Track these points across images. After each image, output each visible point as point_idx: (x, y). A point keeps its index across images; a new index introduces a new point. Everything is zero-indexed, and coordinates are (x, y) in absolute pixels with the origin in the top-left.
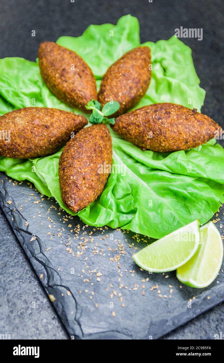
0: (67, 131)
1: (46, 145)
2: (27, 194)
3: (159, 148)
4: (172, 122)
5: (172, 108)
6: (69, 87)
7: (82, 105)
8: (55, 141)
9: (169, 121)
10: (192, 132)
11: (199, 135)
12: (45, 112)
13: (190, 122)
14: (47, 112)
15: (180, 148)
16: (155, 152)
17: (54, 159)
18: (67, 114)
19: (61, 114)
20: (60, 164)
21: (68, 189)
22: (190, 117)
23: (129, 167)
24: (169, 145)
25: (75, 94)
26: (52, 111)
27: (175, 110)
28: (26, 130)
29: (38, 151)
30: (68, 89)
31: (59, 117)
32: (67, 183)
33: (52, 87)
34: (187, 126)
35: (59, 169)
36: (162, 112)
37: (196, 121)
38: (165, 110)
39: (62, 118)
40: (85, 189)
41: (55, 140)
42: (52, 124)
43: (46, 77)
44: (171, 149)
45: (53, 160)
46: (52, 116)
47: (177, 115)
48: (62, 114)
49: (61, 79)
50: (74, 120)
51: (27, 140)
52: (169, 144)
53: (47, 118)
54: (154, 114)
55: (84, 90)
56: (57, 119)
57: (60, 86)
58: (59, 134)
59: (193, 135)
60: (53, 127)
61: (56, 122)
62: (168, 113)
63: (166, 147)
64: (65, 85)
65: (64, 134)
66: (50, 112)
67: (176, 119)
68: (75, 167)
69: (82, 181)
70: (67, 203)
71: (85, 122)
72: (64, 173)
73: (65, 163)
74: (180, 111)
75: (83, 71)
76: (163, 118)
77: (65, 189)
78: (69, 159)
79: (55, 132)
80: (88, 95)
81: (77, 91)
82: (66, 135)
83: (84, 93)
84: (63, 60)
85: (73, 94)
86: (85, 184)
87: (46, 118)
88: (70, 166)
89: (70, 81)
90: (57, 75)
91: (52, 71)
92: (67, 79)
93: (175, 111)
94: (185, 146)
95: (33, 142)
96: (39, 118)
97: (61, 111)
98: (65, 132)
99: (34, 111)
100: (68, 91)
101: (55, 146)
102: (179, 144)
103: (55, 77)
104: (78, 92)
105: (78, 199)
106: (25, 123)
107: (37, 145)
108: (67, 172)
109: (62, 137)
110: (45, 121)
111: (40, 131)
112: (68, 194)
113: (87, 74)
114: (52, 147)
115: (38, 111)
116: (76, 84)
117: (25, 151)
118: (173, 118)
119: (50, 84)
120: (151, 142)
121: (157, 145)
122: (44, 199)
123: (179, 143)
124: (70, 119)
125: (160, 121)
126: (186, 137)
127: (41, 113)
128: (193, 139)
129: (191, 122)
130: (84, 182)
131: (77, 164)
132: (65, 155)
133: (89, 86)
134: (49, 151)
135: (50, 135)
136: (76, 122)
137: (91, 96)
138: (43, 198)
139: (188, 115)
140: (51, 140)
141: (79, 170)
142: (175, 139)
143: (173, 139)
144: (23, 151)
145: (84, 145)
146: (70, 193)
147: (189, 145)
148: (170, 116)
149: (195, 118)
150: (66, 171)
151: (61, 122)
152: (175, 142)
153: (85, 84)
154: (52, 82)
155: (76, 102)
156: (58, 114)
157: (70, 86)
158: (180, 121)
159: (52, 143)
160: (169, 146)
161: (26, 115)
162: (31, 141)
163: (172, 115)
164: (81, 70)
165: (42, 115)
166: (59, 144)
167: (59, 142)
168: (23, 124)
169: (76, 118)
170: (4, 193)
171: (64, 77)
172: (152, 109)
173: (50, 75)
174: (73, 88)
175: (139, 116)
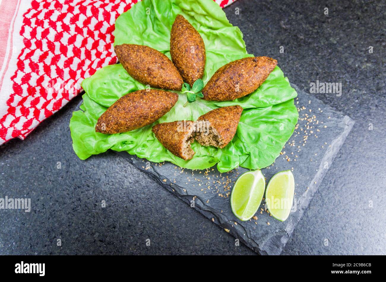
4: (247, 81)
5: (241, 69)
25: (167, 84)
30: (159, 82)
34: (258, 77)
36: (236, 77)
37: (261, 69)
47: (247, 73)
49: (151, 77)
54: (232, 80)
62: (241, 75)
64: (156, 80)
67: (249, 77)
74: (247, 69)
75: (163, 63)
76: (240, 81)
80: (176, 80)
81: (166, 81)
83: (173, 80)
84: (143, 60)
85: (164, 84)
89: (158, 76)
90: (146, 75)
91: (140, 73)
92: (155, 75)
93: (245, 71)
103: (145, 77)
104: (168, 82)
113: (166, 63)
116: (164, 77)
118: (246, 77)
125: (239, 84)
129: (259, 72)
133: (173, 73)
137: (178, 79)
139: (255, 68)
148: (244, 77)
149: (259, 67)
153: (170, 73)
158: (252, 76)
163: (244, 75)
164: (161, 63)
170: (157, 175)
171: (152, 75)
172: (227, 77)
173: (139, 76)
174: (163, 80)
175: (221, 87)
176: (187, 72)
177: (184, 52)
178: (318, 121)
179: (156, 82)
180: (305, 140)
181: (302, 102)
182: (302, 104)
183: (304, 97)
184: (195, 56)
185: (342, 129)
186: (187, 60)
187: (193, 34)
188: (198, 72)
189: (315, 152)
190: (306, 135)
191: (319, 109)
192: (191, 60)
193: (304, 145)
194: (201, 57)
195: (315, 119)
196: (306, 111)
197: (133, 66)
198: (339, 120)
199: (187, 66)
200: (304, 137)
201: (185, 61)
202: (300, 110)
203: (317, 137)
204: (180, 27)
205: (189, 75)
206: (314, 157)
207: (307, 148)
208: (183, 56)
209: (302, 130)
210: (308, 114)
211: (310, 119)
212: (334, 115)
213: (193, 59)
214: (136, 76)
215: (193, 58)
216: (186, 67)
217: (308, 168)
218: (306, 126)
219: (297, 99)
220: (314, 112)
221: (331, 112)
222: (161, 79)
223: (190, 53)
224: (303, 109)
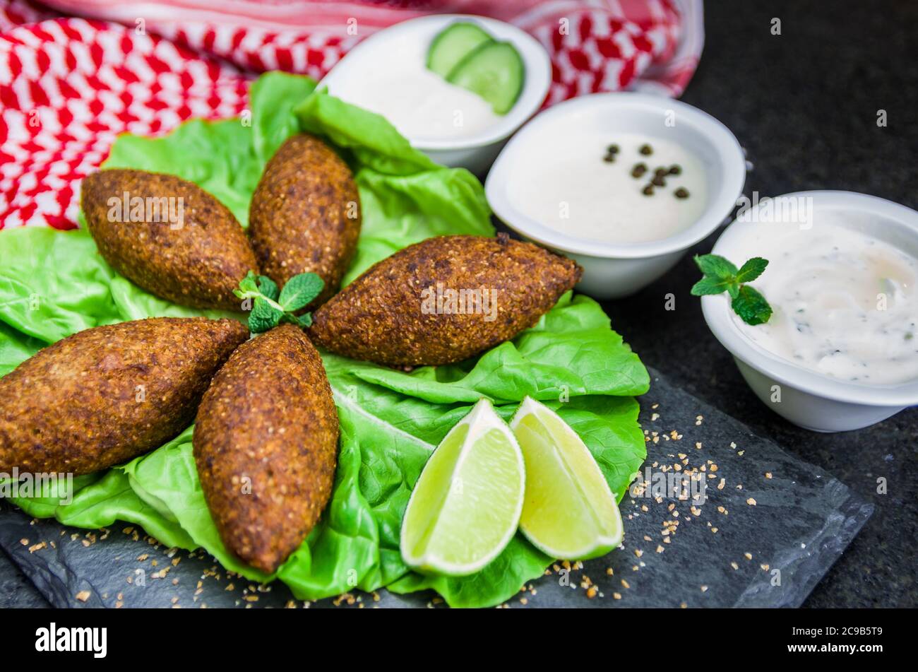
0: (201, 367)
1: (152, 417)
2: (128, 559)
3: (446, 356)
4: (462, 283)
5: (448, 249)
6: (181, 257)
7: (223, 295)
8: (173, 400)
9: (452, 282)
10: (517, 292)
11: (533, 295)
12: (127, 332)
13: (503, 270)
14: (133, 332)
15: (498, 341)
16: (437, 366)
17: (182, 446)
18: (188, 323)
19: (172, 328)
20: (197, 454)
21: (232, 514)
22: (499, 258)
23: (384, 416)
24: (468, 342)
25: (200, 269)
26: (146, 327)
27: (458, 251)
28: (86, 393)
29: (135, 438)
30: (177, 261)
31: (168, 335)
32: (226, 498)
33: (135, 268)
34: (500, 282)
35: (199, 467)
36: (427, 267)
37: (517, 264)
38: (434, 257)
39: (177, 338)
40: (279, 500)
41: (174, 397)
42: (154, 358)
43: (114, 250)
44: (477, 349)
45: (179, 449)
46: (149, 337)
47: (467, 261)
48: (175, 327)
49: (156, 242)
50: (211, 333)
51: (94, 419)
52: (469, 339)
53: (138, 346)
54: (411, 275)
55: (222, 255)
56: (165, 342)
57: (156, 261)
58: (181, 378)
59: (519, 300)
60: (159, 365)
61: (164, 349)
62: (444, 264)
63: (463, 349)
64: (168, 253)
65: (194, 377)
66: (144, 330)
67: (469, 273)
68: (237, 451)
69: (267, 481)
70: (239, 552)
71: (242, 333)
72: (211, 474)
73: (208, 448)
74: (470, 252)
75: (207, 211)
76: (436, 279)
77: (226, 516)
78: (217, 434)
79: (167, 376)
80: (233, 265)
81: (202, 261)
82: (199, 378)
83: (222, 260)
85: (194, 271)
86: (276, 485)
87: (134, 348)
88: (224, 451)
89: (180, 242)
90: (142, 236)
91: (127, 231)
92: (170, 237)
93: (459, 255)
94: (507, 332)
95: (112, 418)
96: (113, 350)
97: (171, 321)
98: (196, 370)
99: (98, 337)
100: (181, 266)
101: (177, 413)
102: (492, 331)
103: (138, 243)
104: (207, 263)
105: (268, 532)
106: (80, 372)
107: (125, 424)
108: (218, 470)
109: (190, 384)
110: (133, 353)
111: (125, 383)
112: (237, 527)
113: (218, 217)
114: (170, 417)
115: (108, 336)
116: (196, 246)
117: (96, 449)
118: (461, 272)
119: (128, 263)
120: (422, 347)
121: (439, 350)
122: (179, 559)
123: (492, 329)
124: (199, 335)
126: (504, 309)
127: (117, 339)
128: (522, 310)
129: (506, 268)
130: (271, 482)
131: (240, 441)
132: (204, 425)
133: (229, 242)
134: (164, 431)
135: (156, 387)
136: (217, 337)
137: (242, 265)
138: (175, 557)
139: (492, 255)
140: (160, 399)
141: (252, 454)
142: (481, 323)
143: (474, 325)
144: (92, 450)
145: (248, 385)
146: (242, 525)
147: (516, 326)
148: (452, 270)
149: (509, 256)
150: (215, 467)
151: (177, 347)
152: (481, 329)
153: (219, 240)
154: (133, 256)
155: (206, 291)
156: (165, 328)
157: (183, 254)
158: (479, 275)
159: (167, 406)
160: (469, 344)
161: (77, 351)
162: (107, 416)
163: (454, 265)
164: (201, 210)
165: (121, 341)
166: (188, 406)
167: (185, 400)
168: (75, 378)
169: (215, 328)
171: (162, 235)
172: (399, 266)
173: (123, 241)
174: (192, 256)
175: (372, 292)
176: (278, 253)
177: (282, 196)
178: (723, 480)
179: (166, 259)
180: (666, 532)
181: (671, 416)
182: (672, 422)
183: (681, 404)
184: (315, 211)
185: (816, 520)
186: (285, 217)
189: (701, 579)
190: (673, 519)
191: (733, 445)
192: (300, 218)
193: (660, 549)
194: (336, 222)
195: (714, 473)
196: (684, 446)
198: (805, 490)
199: (282, 237)
200: (666, 524)
201: (279, 221)
202: (662, 439)
203: (715, 530)
205: (284, 264)
207: (669, 560)
209: (659, 500)
210: (687, 454)
211: (696, 469)
212: (786, 470)
213: (304, 216)
214: (113, 244)
215: (308, 213)
216: (280, 239)
219: (655, 407)
220: (712, 452)
221: (779, 461)
222: (187, 252)
223: (302, 198)
224: (670, 436)
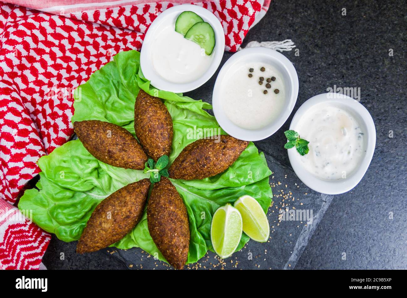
5: (208, 151)
9: (212, 164)
13: (227, 155)
19: (131, 197)
21: (169, 259)
22: (225, 151)
25: (129, 165)
27: (212, 152)
28: (116, 230)
30: (121, 164)
32: (166, 255)
34: (226, 159)
36: (203, 160)
37: (230, 152)
38: (204, 156)
42: (130, 211)
46: (126, 204)
47: (215, 155)
49: (112, 160)
50: (142, 193)
53: (124, 210)
55: (135, 160)
60: (132, 213)
61: (131, 207)
62: (208, 159)
64: (117, 162)
68: (166, 243)
74: (215, 150)
76: (207, 164)
80: (139, 162)
81: (129, 163)
83: (136, 162)
84: (103, 142)
88: (162, 243)
89: (120, 159)
90: (106, 157)
96: (118, 214)
104: (131, 164)
106: (111, 225)
111: (125, 223)
116: (126, 159)
118: (214, 160)
124: (139, 196)
125: (206, 167)
133: (136, 154)
137: (142, 160)
139: (223, 151)
148: (211, 160)
149: (228, 149)
153: (132, 155)
156: (128, 197)
158: (220, 160)
163: (211, 157)
164: (123, 145)
165: (118, 209)
168: (111, 227)
169: (142, 189)
170: (123, 260)
171: (113, 157)
172: (194, 159)
173: (100, 158)
174: (126, 162)
175: (187, 169)
176: (151, 151)
177: (147, 132)
178: (294, 198)
181: (278, 176)
184: (160, 136)
185: (319, 206)
186: (151, 140)
187: (157, 111)
188: (164, 151)
189: (290, 232)
191: (296, 184)
192: (156, 140)
193: (278, 225)
194: (167, 136)
195: (291, 196)
196: (282, 187)
197: (92, 147)
198: (316, 197)
199: (151, 146)
201: (149, 141)
202: (276, 186)
204: (144, 103)
205: (154, 155)
206: (288, 238)
207: (281, 227)
208: (146, 135)
209: (277, 208)
210: (283, 190)
211: (286, 195)
212: (310, 191)
213: (157, 139)
214: (97, 157)
215: (158, 137)
217: (282, 249)
218: (281, 203)
220: (290, 188)
222: (123, 161)
223: (154, 133)
224: (278, 184)
